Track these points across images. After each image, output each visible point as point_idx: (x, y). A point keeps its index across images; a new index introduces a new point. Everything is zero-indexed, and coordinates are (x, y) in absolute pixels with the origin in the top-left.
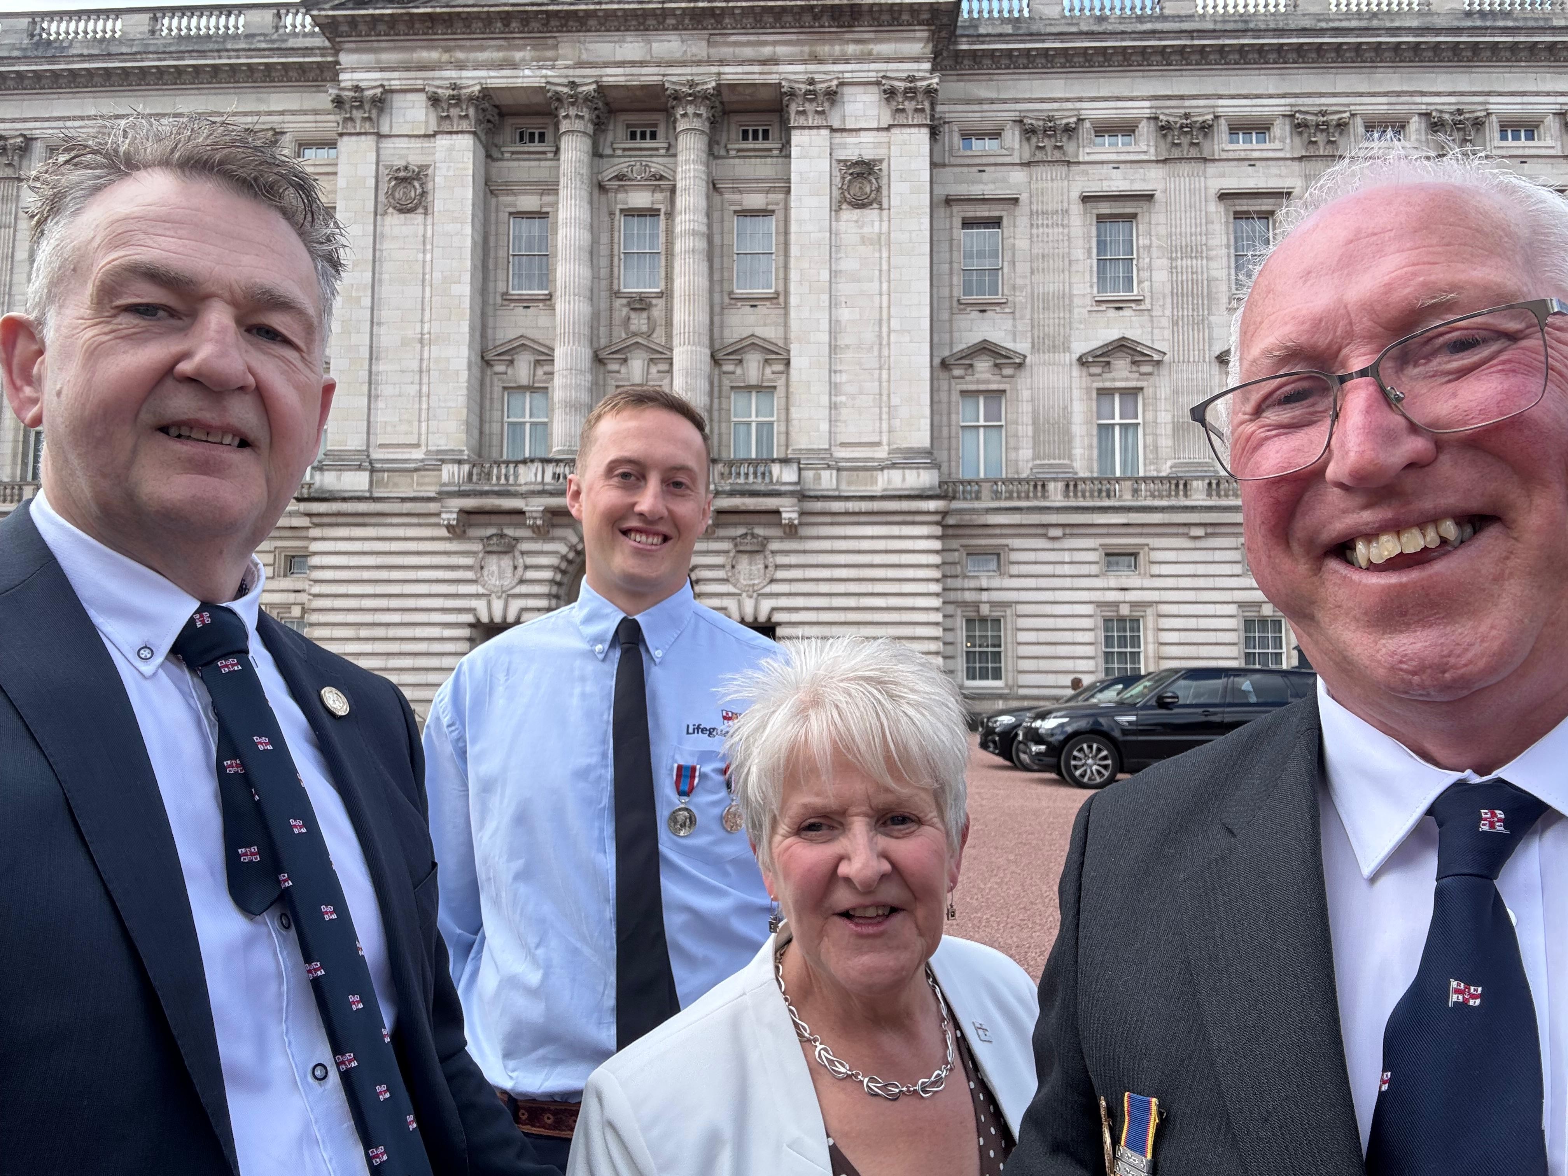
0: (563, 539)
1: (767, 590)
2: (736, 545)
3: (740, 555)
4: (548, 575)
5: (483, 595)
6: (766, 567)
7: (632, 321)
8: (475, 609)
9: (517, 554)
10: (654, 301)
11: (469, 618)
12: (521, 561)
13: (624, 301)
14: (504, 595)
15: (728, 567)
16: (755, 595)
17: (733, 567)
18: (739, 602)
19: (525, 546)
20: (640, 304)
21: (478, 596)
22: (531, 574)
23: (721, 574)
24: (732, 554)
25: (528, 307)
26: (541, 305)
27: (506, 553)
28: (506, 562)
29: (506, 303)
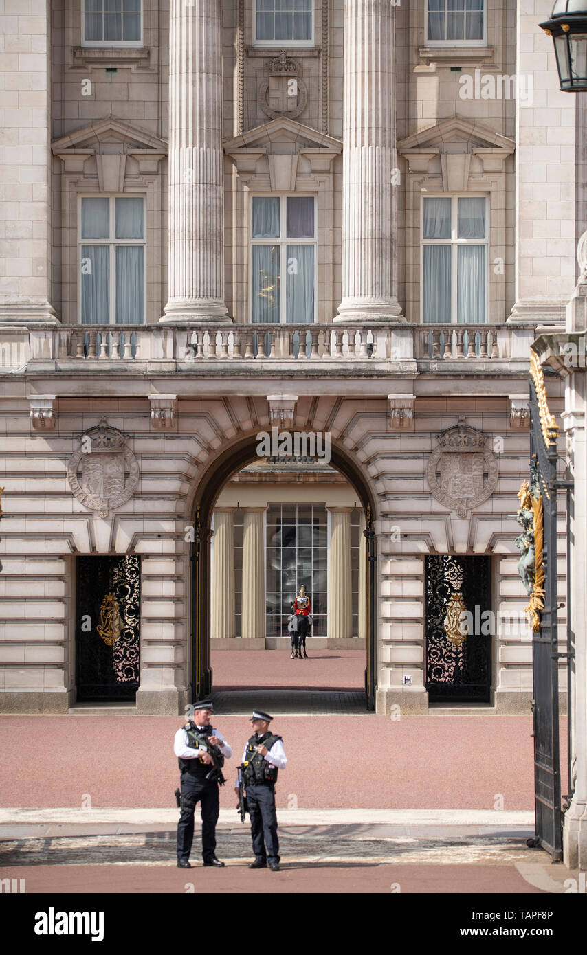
0: (191, 435)
1: (488, 507)
2: (443, 444)
3: (447, 458)
4: (173, 486)
5: (81, 514)
6: (486, 475)
7: (272, 94)
8: (70, 535)
9: (129, 455)
10: (306, 64)
11: (62, 547)
12: (134, 465)
13: (261, 63)
14: (111, 514)
15: (432, 474)
16: (469, 514)
17: (438, 474)
18: (446, 524)
19: (139, 445)
20: (285, 65)
21: (73, 515)
22: (148, 485)
23: (421, 485)
24: (436, 457)
25: (114, 70)
26: (133, 67)
27: (114, 454)
28: (113, 468)
29: (80, 62)
